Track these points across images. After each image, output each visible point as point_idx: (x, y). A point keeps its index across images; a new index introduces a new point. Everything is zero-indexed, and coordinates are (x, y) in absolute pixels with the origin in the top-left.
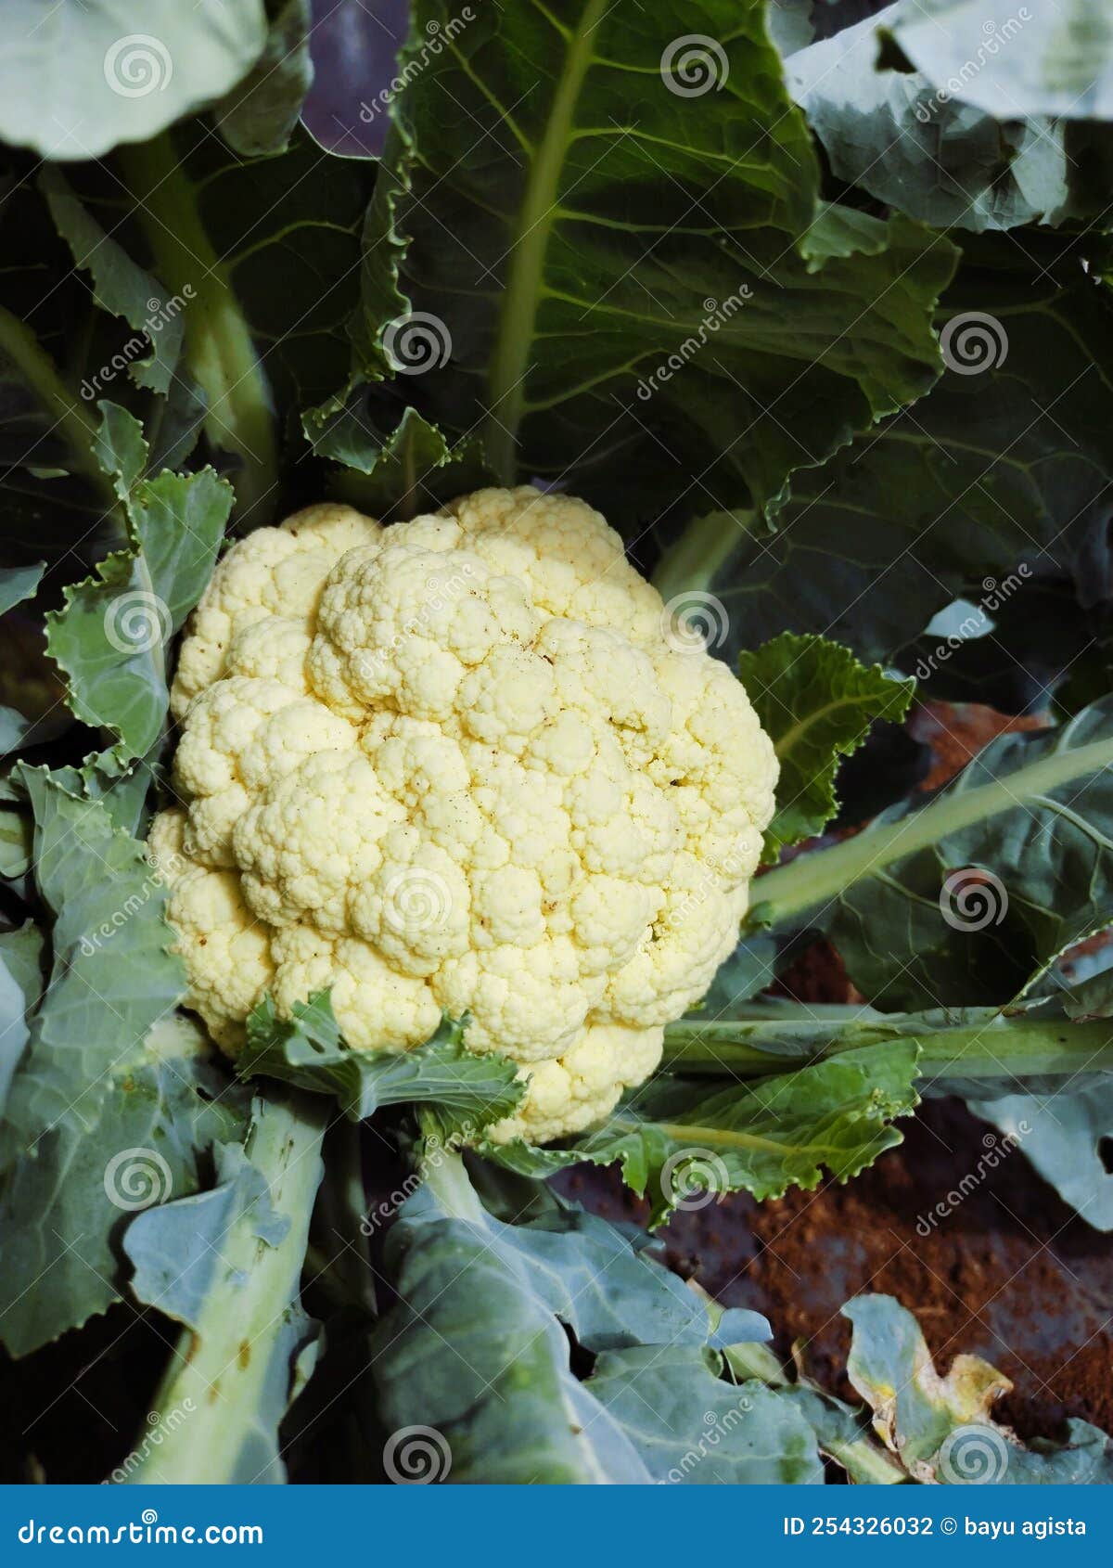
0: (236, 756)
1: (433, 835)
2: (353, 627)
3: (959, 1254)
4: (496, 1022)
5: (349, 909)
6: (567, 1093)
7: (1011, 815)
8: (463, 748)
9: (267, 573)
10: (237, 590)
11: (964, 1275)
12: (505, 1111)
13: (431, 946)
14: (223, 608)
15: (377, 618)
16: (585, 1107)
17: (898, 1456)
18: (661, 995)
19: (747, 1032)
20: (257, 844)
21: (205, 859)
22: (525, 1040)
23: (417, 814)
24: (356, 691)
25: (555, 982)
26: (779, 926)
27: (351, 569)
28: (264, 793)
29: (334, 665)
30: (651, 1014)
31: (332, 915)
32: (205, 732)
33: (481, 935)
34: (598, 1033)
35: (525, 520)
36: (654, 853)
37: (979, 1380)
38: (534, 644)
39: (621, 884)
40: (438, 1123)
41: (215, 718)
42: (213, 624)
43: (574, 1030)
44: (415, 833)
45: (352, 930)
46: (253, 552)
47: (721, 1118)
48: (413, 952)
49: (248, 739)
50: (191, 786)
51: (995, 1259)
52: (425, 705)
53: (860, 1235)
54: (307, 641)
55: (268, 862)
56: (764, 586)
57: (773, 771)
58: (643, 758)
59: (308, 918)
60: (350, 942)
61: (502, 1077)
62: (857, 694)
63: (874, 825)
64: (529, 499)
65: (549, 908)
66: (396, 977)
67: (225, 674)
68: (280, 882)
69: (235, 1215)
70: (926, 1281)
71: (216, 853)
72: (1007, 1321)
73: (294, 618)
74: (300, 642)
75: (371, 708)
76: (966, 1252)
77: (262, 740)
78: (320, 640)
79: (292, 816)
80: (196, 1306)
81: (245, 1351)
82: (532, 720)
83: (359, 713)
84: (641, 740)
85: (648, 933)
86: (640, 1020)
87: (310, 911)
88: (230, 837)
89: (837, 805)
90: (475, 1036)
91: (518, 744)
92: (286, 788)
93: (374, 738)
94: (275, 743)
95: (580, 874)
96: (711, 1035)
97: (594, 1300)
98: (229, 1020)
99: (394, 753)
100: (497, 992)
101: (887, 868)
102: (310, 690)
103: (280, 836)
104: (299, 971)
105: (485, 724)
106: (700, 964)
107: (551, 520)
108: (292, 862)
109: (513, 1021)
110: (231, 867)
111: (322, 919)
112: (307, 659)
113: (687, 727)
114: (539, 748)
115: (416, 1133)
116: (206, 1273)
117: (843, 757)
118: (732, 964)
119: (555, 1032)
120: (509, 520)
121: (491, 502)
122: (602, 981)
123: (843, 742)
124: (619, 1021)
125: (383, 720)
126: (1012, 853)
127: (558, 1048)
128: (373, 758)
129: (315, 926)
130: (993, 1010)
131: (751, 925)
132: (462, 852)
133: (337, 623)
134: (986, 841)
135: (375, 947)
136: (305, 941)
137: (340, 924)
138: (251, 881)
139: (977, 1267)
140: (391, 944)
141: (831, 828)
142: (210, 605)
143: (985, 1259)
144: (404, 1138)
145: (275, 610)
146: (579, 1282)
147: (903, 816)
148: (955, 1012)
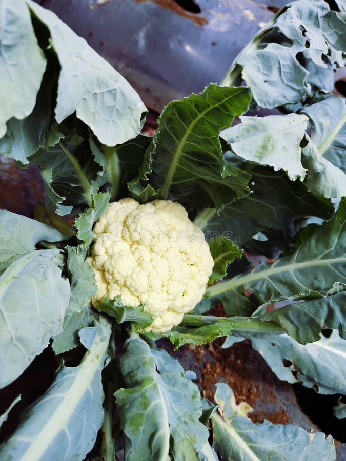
0: (106, 249)
1: (143, 269)
2: (132, 227)
3: (251, 386)
4: (150, 306)
5: (125, 281)
6: (161, 324)
7: (259, 280)
8: (150, 253)
9: (116, 212)
10: (109, 215)
11: (252, 391)
12: (149, 325)
13: (140, 290)
14: (106, 218)
15: (137, 226)
16: (165, 328)
17: (223, 417)
18: (183, 307)
19: (200, 318)
20: (109, 266)
21: (97, 268)
22: (155, 311)
23: (140, 265)
24: (131, 239)
25: (162, 300)
26: (212, 298)
27: (133, 214)
28: (111, 257)
29: (128, 234)
30: (181, 311)
31: (121, 282)
32: (101, 243)
33: (149, 289)
34: (170, 313)
35: (168, 208)
36: (185, 278)
37: (246, 408)
38: (166, 234)
39: (177, 283)
40: (135, 327)
41: (103, 241)
42: (103, 221)
43: (165, 311)
44: (139, 268)
45: (125, 285)
46: (113, 207)
47: (192, 333)
48: (136, 291)
49: (109, 246)
50: (97, 253)
51: (260, 388)
52: (144, 243)
53: (228, 377)
54: (122, 228)
55: (111, 270)
56: (219, 224)
57: (212, 264)
58: (185, 259)
59: (117, 282)
60: (124, 288)
61: (150, 317)
62: (233, 251)
63: (234, 278)
64: (170, 204)
65: (163, 286)
66: (132, 296)
67: (105, 232)
68: (112, 274)
69: (97, 334)
70: (242, 390)
71: (100, 267)
72: (260, 403)
73: (121, 222)
74: (121, 228)
75: (133, 243)
76: (253, 386)
77: (112, 246)
78: (125, 228)
79: (117, 262)
80: (90, 347)
81: (98, 356)
82: (165, 249)
83: (131, 243)
84: (185, 255)
85: (182, 294)
86: (178, 312)
87: (117, 280)
88: (104, 264)
89: (226, 273)
90: (146, 309)
91: (161, 253)
92: (116, 256)
93: (133, 248)
94: (115, 248)
95: (170, 280)
96: (193, 317)
97: (162, 364)
98: (97, 300)
99: (137, 252)
100: (151, 301)
101: (234, 288)
102: (122, 237)
103: (114, 265)
104: (113, 292)
105: (155, 249)
106: (192, 302)
107: (174, 209)
108: (116, 271)
109: (153, 306)
110: (103, 271)
111: (119, 282)
112: (122, 232)
113: (196, 254)
114: (165, 255)
115: (130, 328)
116: (92, 342)
117: (228, 264)
118: (200, 304)
119: (161, 310)
120: (165, 208)
121: (162, 203)
122: (171, 302)
123: (229, 260)
124: (174, 311)
125: (135, 246)
126: (258, 287)
127: (161, 314)
128: (133, 253)
129: (118, 284)
130: (247, 318)
131: (206, 296)
132: (148, 273)
133: (129, 225)
134: (254, 284)
135: (129, 289)
136: (116, 286)
137: (123, 284)
138: (106, 273)
139: (255, 390)
140: (132, 289)
141: (224, 278)
142: (103, 217)
143: (257, 388)
144: (127, 329)
145: (116, 220)
146: (159, 360)
147: (240, 277)
148: (240, 317)
